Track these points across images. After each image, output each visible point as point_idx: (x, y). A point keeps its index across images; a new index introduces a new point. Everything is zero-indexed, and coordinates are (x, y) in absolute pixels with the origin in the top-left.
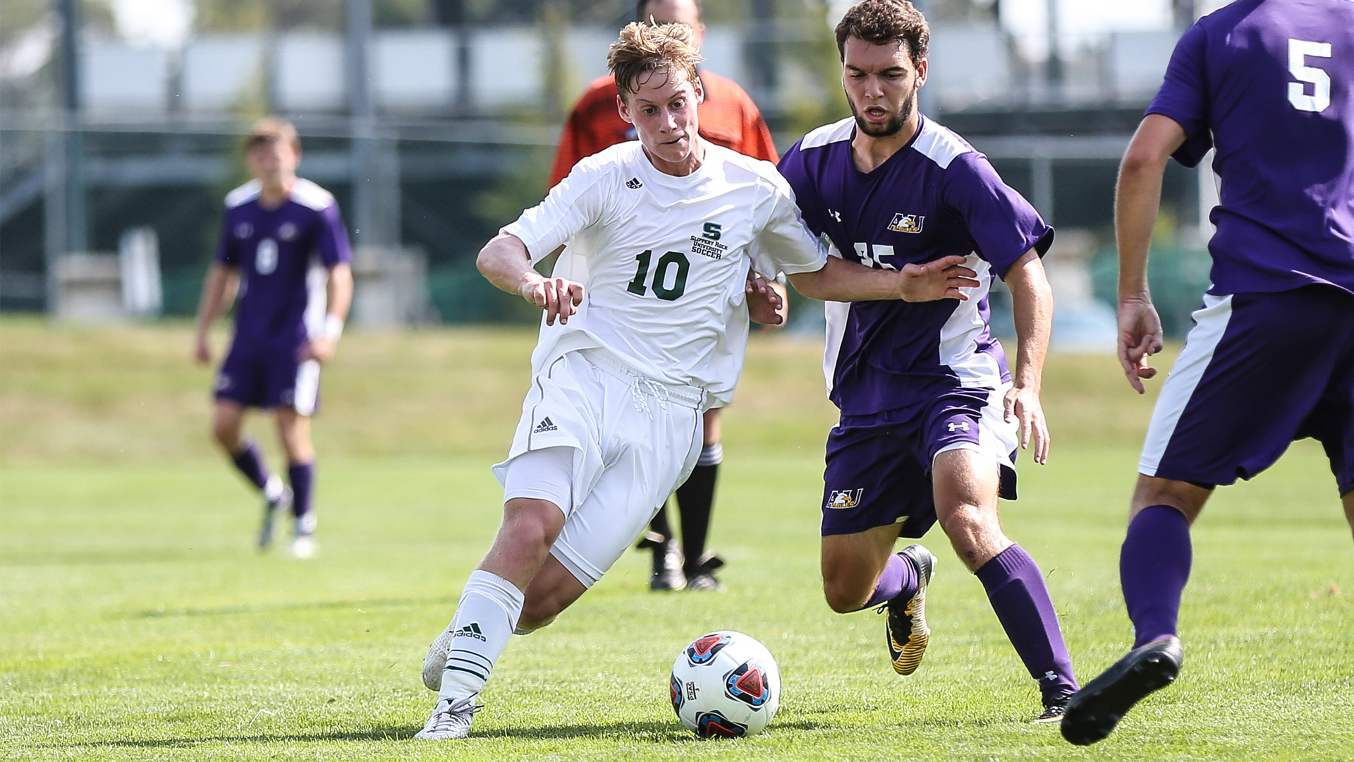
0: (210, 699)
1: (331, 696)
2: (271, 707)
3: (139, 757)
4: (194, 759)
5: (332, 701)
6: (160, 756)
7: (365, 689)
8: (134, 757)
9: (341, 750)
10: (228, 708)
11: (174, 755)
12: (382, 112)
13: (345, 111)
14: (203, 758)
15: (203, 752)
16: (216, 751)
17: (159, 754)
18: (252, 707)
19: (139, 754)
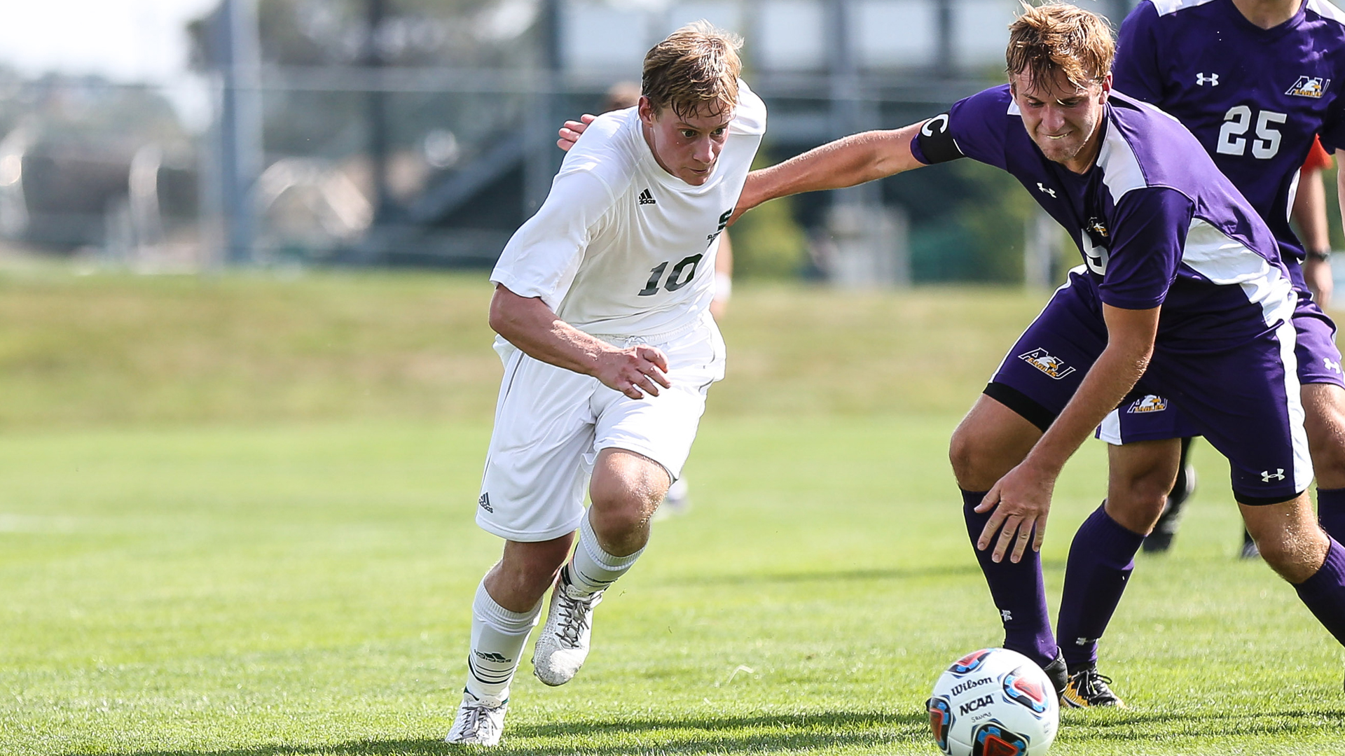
0: (688, 656)
1: (807, 653)
2: (750, 665)
3: (618, 713)
4: (672, 715)
5: (809, 658)
6: (639, 712)
7: (844, 647)
8: (612, 713)
9: (818, 706)
10: (706, 665)
11: (652, 711)
12: (864, 72)
13: (825, 71)
14: (681, 714)
15: (681, 708)
16: (694, 707)
17: (637, 710)
18: (729, 663)
19: (618, 710)
